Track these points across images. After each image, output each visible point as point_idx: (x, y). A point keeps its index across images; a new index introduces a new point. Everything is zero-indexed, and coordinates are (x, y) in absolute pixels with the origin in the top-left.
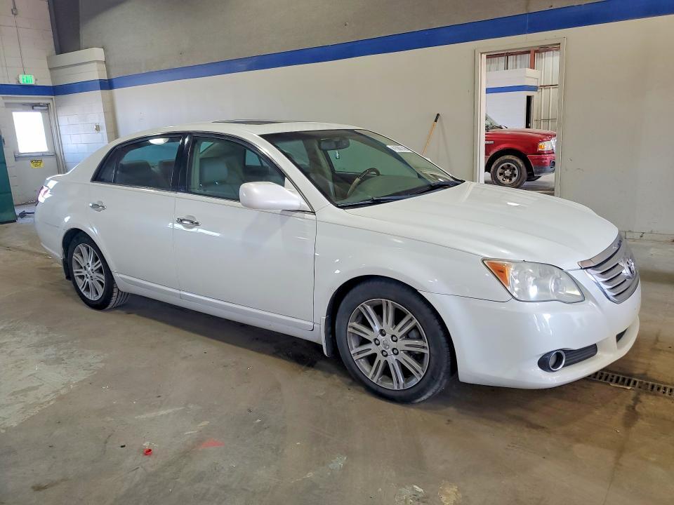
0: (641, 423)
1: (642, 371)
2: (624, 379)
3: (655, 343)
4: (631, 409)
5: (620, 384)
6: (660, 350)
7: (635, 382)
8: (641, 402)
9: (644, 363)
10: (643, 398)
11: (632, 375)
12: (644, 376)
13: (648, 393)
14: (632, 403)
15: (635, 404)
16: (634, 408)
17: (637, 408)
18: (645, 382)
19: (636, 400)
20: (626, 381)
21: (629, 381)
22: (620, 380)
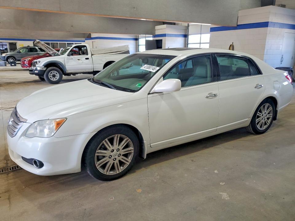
0: (2, 158)
1: (10, 175)
2: (15, 168)
3: (9, 196)
4: (7, 160)
5: (16, 166)
6: (5, 192)
7: (10, 169)
8: (5, 164)
9: (10, 179)
10: (5, 165)
11: (13, 171)
12: (8, 173)
13: (4, 168)
14: (8, 162)
15: (7, 162)
16: (7, 161)
17: (6, 161)
18: (7, 171)
19: (7, 164)
20: (14, 168)
21: (13, 169)
22: (17, 167)
